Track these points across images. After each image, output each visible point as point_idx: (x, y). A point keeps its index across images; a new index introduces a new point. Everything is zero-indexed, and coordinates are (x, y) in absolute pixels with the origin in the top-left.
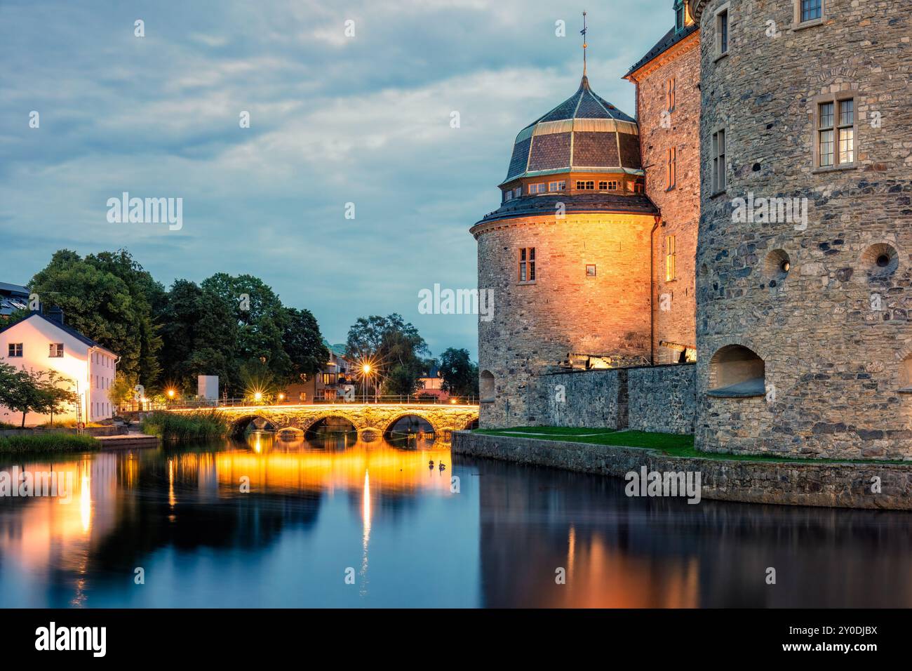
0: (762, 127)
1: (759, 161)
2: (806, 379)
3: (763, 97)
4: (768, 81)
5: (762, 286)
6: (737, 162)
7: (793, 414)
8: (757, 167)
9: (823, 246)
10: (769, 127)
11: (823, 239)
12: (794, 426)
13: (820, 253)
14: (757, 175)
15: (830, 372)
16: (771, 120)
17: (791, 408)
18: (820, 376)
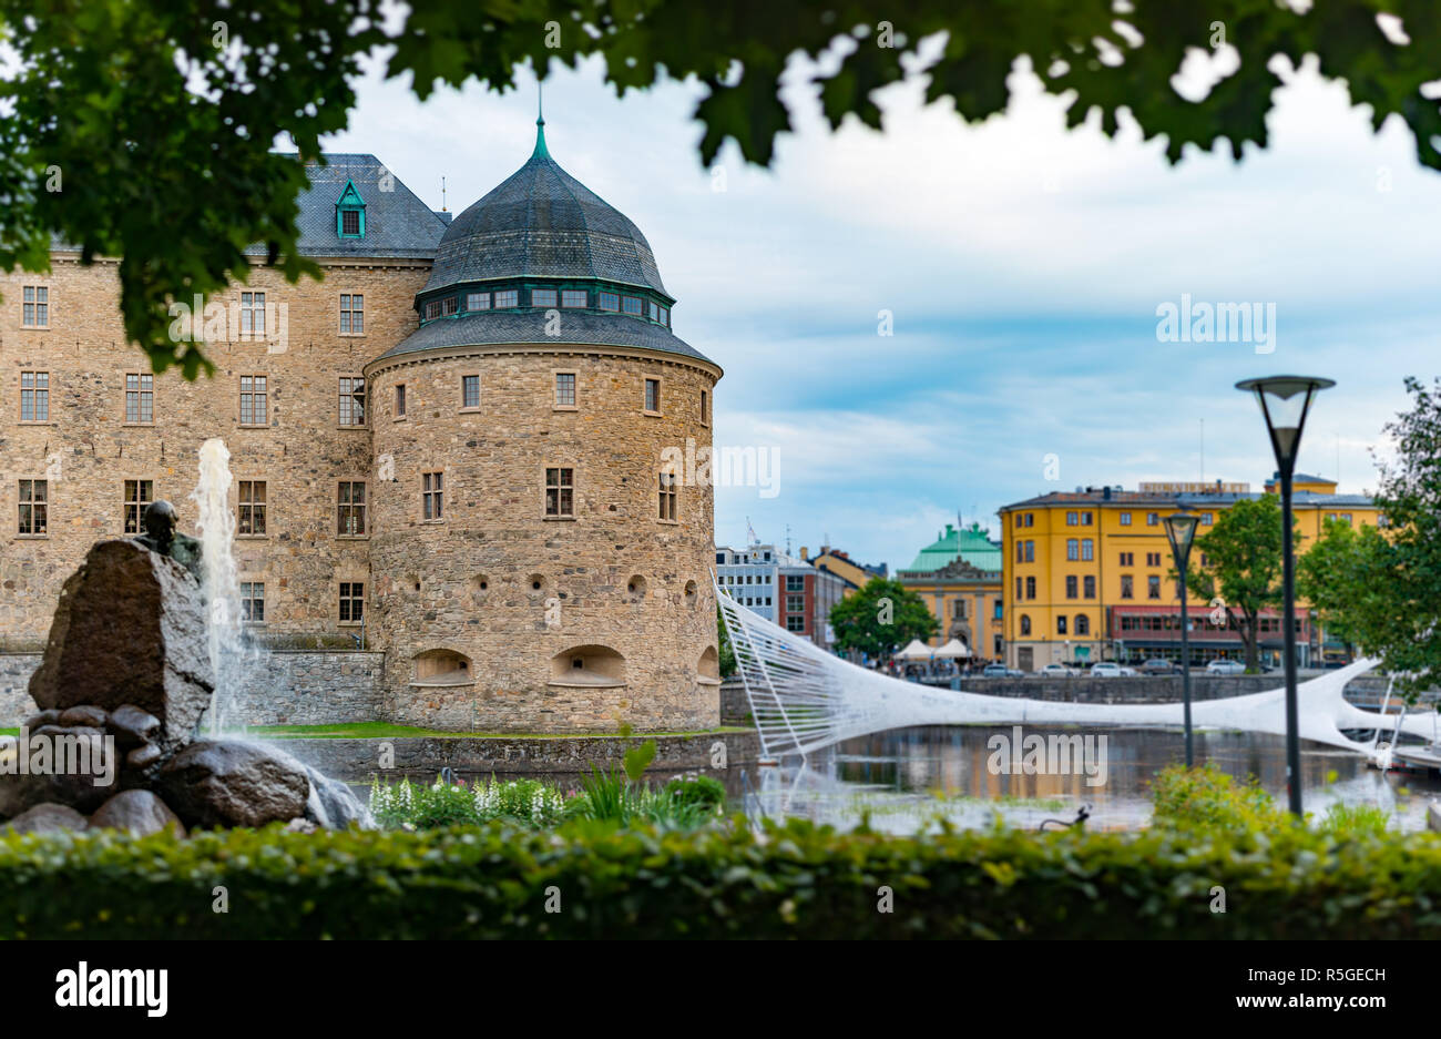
0: (618, 479)
1: (615, 504)
2: (658, 673)
3: (619, 455)
4: (624, 445)
5: (624, 602)
6: (593, 500)
7: (649, 700)
8: (613, 508)
9: (666, 577)
10: (624, 480)
11: (666, 572)
12: (649, 707)
13: (664, 582)
14: (613, 514)
15: (671, 667)
16: (625, 475)
17: (648, 696)
18: (665, 672)
